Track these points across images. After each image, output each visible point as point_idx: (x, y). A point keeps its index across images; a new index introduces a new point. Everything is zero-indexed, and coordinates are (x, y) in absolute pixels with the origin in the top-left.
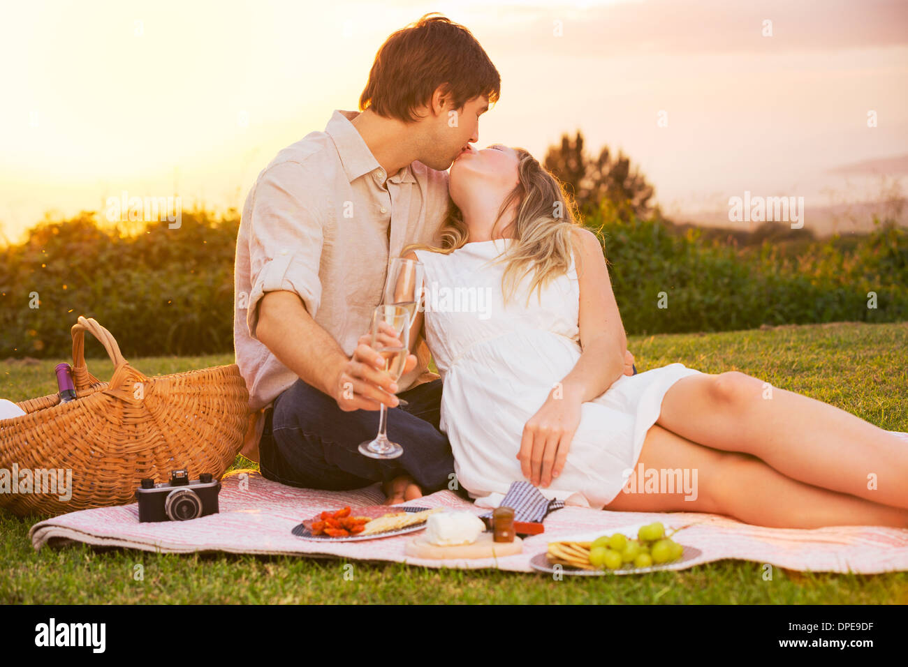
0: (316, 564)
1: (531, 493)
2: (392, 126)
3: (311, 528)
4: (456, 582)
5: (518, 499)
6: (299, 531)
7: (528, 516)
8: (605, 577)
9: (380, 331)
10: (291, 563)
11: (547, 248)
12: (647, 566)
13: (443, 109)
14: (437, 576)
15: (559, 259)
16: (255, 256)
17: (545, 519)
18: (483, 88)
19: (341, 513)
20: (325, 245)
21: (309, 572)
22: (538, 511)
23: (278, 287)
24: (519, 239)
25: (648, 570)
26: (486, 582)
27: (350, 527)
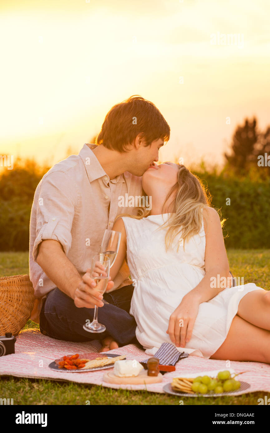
0: (58, 384)
1: (171, 349)
2: (113, 154)
3: (58, 364)
4: (126, 397)
5: (164, 352)
6: (53, 366)
7: (168, 361)
8: (198, 398)
9: (97, 266)
10: (46, 383)
11: (189, 219)
12: (220, 393)
13: (140, 146)
14: (116, 393)
15: (195, 225)
16: (39, 220)
17: (177, 363)
18: (161, 135)
19: (74, 357)
20: (75, 215)
21: (54, 389)
22: (174, 359)
23: (49, 238)
24: (175, 212)
25: (220, 395)
26: (141, 397)
27: (78, 364)
